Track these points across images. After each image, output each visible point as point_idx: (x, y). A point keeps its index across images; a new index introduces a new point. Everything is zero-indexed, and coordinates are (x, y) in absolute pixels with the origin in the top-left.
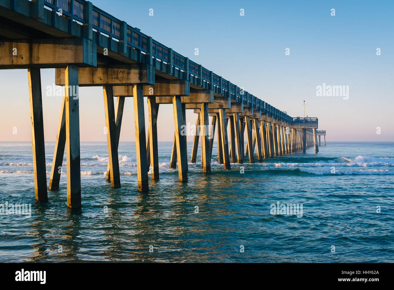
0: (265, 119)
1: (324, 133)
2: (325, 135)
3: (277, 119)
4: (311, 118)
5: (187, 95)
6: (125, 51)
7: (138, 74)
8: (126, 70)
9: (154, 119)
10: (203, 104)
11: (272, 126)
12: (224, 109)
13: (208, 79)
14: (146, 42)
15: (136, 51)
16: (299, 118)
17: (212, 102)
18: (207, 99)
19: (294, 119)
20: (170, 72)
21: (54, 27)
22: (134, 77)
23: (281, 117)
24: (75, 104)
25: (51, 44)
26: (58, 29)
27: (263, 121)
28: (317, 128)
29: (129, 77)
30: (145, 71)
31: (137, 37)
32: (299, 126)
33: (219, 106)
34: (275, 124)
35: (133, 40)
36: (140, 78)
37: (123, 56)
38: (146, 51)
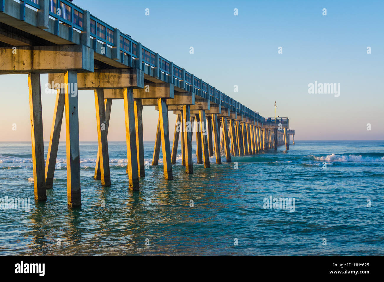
0: (240, 119)
1: (293, 132)
2: (293, 135)
3: (251, 119)
4: (282, 119)
5: (172, 97)
6: (119, 57)
7: (129, 78)
8: (117, 75)
9: (140, 121)
10: (185, 105)
11: (246, 126)
12: (204, 110)
13: (190, 82)
14: (136, 48)
15: (127, 57)
16: (271, 119)
17: (193, 104)
18: (189, 101)
19: (265, 119)
20: (157, 76)
21: (57, 35)
22: (125, 80)
23: (254, 118)
24: (75, 107)
25: (52, 50)
26: (60, 37)
27: (238, 121)
28: (288, 128)
29: (120, 81)
30: (135, 75)
31: (128, 44)
32: (271, 126)
33: (199, 108)
34: (248, 124)
35: (125, 46)
36: (131, 82)
37: (116, 62)
38: (136, 56)
